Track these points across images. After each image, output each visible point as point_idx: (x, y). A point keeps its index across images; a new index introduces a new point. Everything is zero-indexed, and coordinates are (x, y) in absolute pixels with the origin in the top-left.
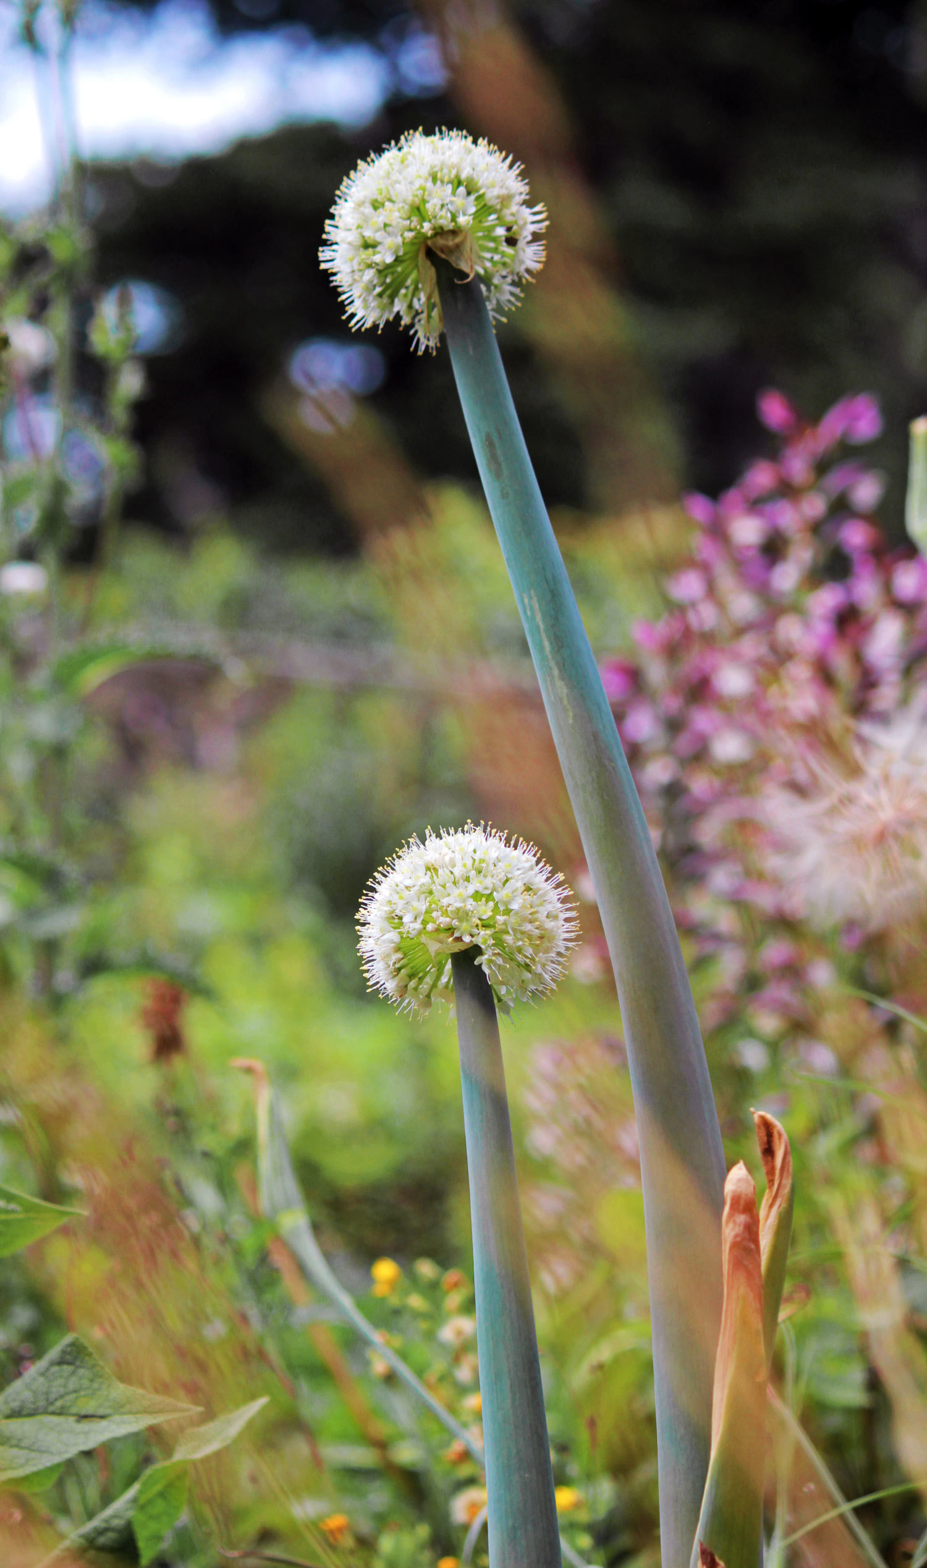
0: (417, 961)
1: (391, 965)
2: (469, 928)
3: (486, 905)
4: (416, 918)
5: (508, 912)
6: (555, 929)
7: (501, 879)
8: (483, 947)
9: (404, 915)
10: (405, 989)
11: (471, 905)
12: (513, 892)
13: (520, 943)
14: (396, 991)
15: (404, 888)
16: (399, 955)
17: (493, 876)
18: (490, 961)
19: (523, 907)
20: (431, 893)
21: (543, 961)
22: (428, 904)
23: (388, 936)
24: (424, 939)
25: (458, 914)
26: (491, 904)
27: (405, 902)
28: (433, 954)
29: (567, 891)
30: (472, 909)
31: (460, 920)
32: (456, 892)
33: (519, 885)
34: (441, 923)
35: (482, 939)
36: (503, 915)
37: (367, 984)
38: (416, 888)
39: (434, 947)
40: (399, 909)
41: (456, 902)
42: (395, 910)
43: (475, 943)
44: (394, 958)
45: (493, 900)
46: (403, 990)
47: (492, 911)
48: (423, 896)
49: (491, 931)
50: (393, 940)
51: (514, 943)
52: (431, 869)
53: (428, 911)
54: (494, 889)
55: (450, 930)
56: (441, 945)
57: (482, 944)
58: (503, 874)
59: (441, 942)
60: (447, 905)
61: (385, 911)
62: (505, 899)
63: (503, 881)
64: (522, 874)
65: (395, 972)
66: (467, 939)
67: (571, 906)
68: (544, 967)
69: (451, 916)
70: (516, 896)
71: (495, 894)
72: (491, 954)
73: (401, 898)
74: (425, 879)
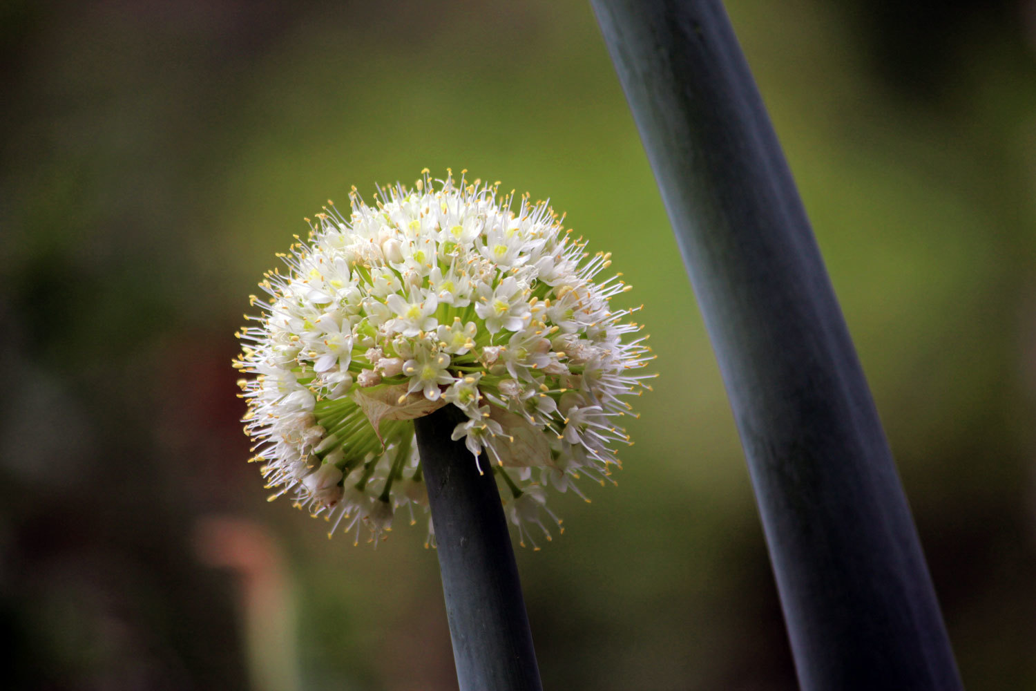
0: (355, 436)
1: (302, 452)
2: (434, 374)
3: (462, 330)
4: (337, 362)
5: (505, 337)
6: (599, 360)
7: (487, 277)
8: (462, 407)
9: (317, 359)
10: (339, 489)
11: (435, 331)
12: (511, 300)
13: (532, 393)
14: (322, 495)
15: (312, 308)
16: (316, 432)
17: (471, 273)
18: (479, 432)
19: (532, 324)
20: (361, 313)
21: (581, 419)
22: (356, 335)
23: (292, 398)
24: (358, 398)
25: (411, 349)
26: (472, 326)
27: (314, 334)
28: (375, 426)
29: (620, 285)
30: (436, 339)
31: (417, 360)
32: (408, 308)
33: (523, 284)
34: (382, 369)
35: (461, 392)
36: (496, 344)
37: (265, 487)
38: (334, 307)
39: (376, 412)
40: (308, 345)
41: (407, 328)
42: (300, 350)
43: (447, 401)
44: (305, 438)
45: (475, 319)
46: (335, 491)
47: (475, 339)
48: (346, 323)
49: (475, 377)
50: (300, 406)
51: (521, 394)
52: (359, 268)
53: (359, 347)
54: (476, 298)
55: (401, 378)
56: (389, 407)
57: (462, 401)
58: (491, 266)
59: (391, 401)
60: (391, 333)
61: (283, 353)
62: (498, 314)
63: (490, 280)
64: (527, 263)
65: (310, 462)
66: (433, 395)
67: (625, 313)
68: (583, 431)
69: (398, 353)
70: (518, 306)
71: (477, 306)
72: (480, 419)
73: (308, 328)
74: (348, 290)
